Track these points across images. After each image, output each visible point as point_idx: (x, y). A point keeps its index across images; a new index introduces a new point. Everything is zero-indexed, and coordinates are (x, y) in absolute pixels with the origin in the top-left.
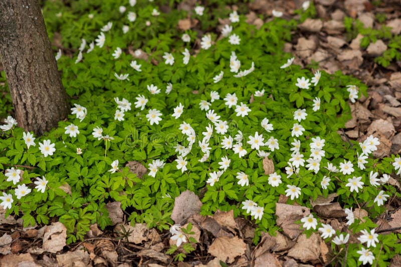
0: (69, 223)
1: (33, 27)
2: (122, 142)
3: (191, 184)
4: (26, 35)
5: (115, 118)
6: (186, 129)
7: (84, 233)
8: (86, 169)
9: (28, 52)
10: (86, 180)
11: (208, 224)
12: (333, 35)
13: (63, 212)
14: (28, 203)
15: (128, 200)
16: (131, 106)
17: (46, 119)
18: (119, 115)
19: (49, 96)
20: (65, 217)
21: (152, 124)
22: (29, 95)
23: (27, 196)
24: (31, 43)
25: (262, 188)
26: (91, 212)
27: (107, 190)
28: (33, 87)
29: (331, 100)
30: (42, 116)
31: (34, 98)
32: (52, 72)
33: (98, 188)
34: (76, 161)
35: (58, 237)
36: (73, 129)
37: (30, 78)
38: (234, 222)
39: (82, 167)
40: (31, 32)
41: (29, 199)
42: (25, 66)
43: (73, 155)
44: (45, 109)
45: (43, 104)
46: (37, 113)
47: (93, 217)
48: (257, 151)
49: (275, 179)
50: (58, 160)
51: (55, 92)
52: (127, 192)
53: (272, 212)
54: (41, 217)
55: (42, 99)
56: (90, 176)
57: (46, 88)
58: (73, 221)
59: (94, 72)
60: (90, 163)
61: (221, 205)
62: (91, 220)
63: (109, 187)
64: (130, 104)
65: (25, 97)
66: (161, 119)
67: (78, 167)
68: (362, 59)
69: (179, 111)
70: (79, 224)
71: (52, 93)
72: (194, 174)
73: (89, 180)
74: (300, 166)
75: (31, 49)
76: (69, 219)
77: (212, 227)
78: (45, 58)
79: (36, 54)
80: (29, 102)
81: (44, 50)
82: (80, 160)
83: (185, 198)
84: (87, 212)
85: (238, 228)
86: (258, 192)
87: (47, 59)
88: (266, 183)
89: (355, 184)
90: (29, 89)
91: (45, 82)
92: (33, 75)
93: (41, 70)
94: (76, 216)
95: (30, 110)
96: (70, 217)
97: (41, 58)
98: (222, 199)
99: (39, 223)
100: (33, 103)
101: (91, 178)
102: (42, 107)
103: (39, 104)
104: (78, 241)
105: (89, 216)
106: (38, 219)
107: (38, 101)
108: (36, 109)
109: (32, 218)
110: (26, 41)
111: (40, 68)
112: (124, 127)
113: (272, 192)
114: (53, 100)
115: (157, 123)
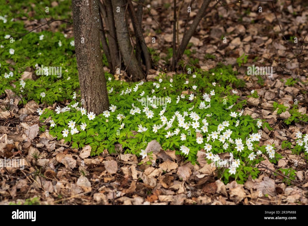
0: (94, 146)
1: (96, 60)
2: (131, 124)
3: (159, 139)
4: (92, 64)
5: (130, 113)
6: (164, 119)
7: (100, 152)
8: (109, 129)
9: (91, 73)
10: (108, 135)
11: (162, 155)
12: (265, 109)
13: (92, 142)
14: (76, 137)
15: (126, 144)
16: (141, 112)
17: (97, 112)
18: (132, 112)
19: (100, 99)
20: (93, 144)
21: (148, 118)
22: (89, 97)
23: (77, 133)
24: (94, 69)
25: (193, 144)
26: (106, 144)
27: (117, 139)
28: (92, 93)
29: (247, 126)
30: (95, 110)
31: (92, 99)
32: (103, 87)
33: (113, 137)
34: (105, 125)
35: (87, 151)
36: (107, 114)
37: (91, 88)
38: (175, 156)
39: (107, 129)
40: (94, 63)
41: (77, 135)
42: (89, 81)
43: (104, 122)
44: (97, 106)
45: (96, 103)
46: (92, 108)
47: (106, 146)
48: (195, 130)
49: (200, 140)
50: (96, 123)
51: (103, 99)
52: (126, 141)
53: (195, 153)
54: (81, 145)
55: (96, 101)
56: (110, 133)
57: (99, 95)
58: (96, 146)
59: (128, 101)
60: (112, 127)
61: (170, 149)
62: (105, 148)
63: (118, 137)
64: (141, 110)
65: (88, 98)
66: (153, 116)
67: (105, 128)
68: (276, 120)
69: (163, 112)
70: (99, 148)
71: (101, 98)
72: (161, 136)
73: (109, 135)
74: (215, 139)
75: (93, 72)
76: (94, 145)
77: (163, 157)
78: (100, 79)
79: (95, 75)
80: (89, 102)
81: (100, 74)
82: (107, 125)
83: (153, 143)
84: (103, 144)
85: (177, 159)
86: (190, 145)
87: (101, 79)
88: (195, 142)
89: (240, 148)
90: (90, 94)
91: (98, 91)
92: (93, 87)
93: (97, 85)
94: (98, 144)
95: (89, 106)
96: (94, 144)
97: (98, 78)
98: (171, 146)
99: (80, 147)
100: (91, 102)
101: (111, 134)
102: (95, 105)
103: (94, 103)
104: (96, 155)
105: (104, 146)
106: (80, 146)
107: (94, 101)
108: (92, 105)
109: (77, 145)
110: (91, 68)
111: (96, 83)
112: (134, 118)
113: (198, 147)
114: (102, 102)
115: (151, 118)
